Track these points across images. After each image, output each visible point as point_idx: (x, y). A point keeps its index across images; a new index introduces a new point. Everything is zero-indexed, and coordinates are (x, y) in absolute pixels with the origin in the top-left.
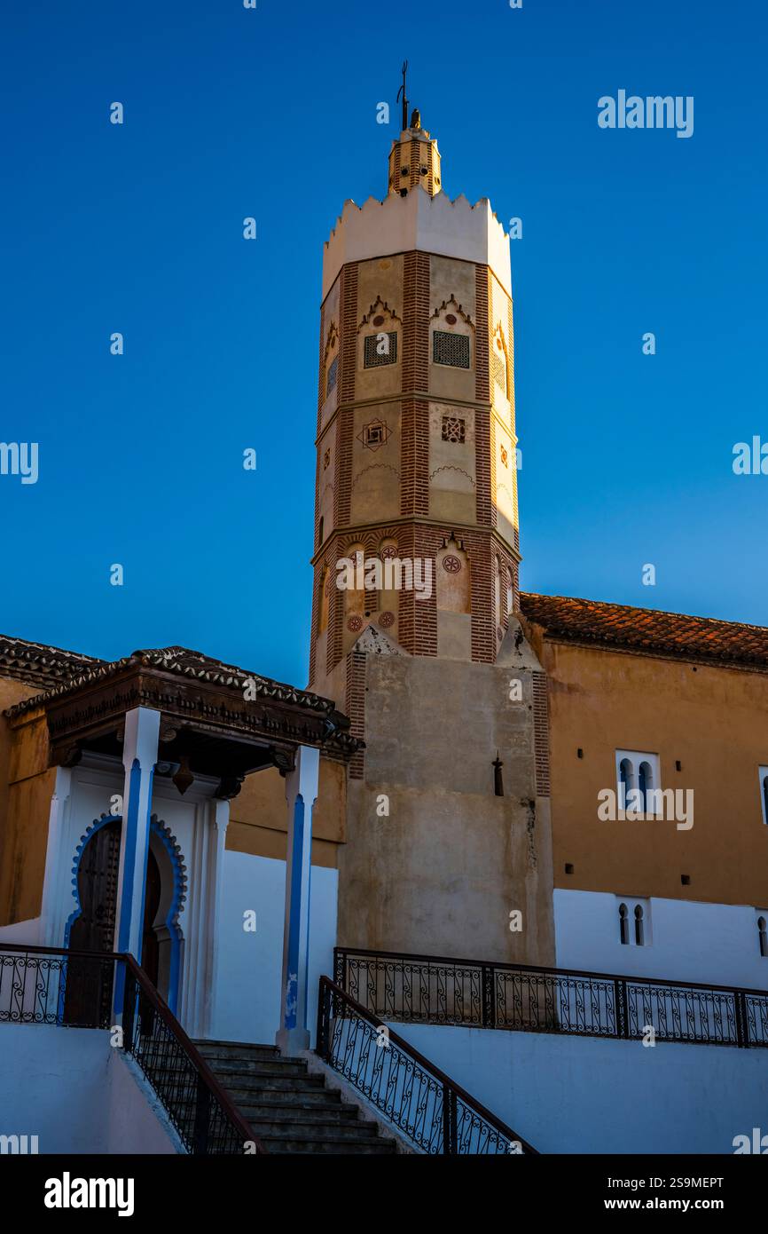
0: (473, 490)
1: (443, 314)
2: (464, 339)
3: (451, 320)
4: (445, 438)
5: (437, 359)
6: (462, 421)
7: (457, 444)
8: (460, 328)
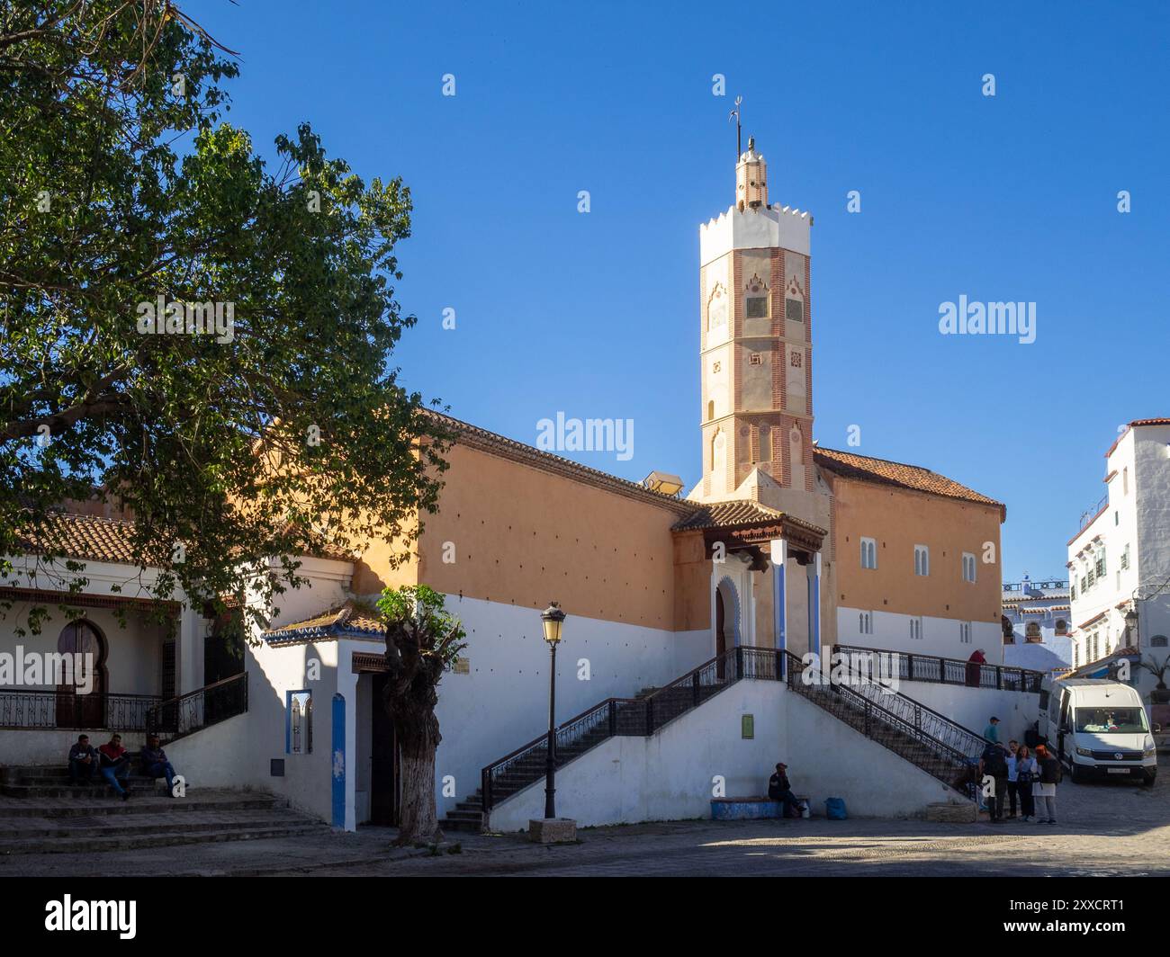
0: (804, 395)
1: (791, 287)
2: (800, 303)
3: (794, 291)
4: (793, 365)
5: (789, 317)
6: (800, 355)
7: (797, 368)
8: (798, 297)
